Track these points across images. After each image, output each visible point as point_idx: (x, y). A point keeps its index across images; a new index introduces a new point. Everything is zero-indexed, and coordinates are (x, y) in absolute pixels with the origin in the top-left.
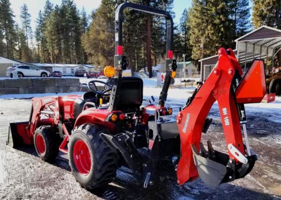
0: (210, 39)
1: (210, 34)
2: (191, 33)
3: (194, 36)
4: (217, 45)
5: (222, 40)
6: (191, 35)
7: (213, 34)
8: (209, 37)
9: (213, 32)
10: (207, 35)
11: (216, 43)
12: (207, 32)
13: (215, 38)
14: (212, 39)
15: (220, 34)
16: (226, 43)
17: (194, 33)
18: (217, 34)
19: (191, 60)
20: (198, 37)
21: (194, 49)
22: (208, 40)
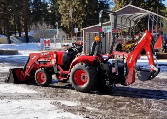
0: (77, 9)
1: (76, 5)
2: (59, 3)
3: (62, 6)
4: (83, 15)
5: (87, 11)
6: (60, 5)
7: (79, 5)
8: (76, 8)
9: (79, 3)
10: (73, 6)
11: (82, 13)
12: (74, 4)
13: (81, 8)
14: (78, 10)
15: (85, 6)
16: (91, 13)
17: (62, 4)
18: (83, 6)
19: (61, 27)
20: (66, 7)
21: (63, 18)
22: (75, 10)
